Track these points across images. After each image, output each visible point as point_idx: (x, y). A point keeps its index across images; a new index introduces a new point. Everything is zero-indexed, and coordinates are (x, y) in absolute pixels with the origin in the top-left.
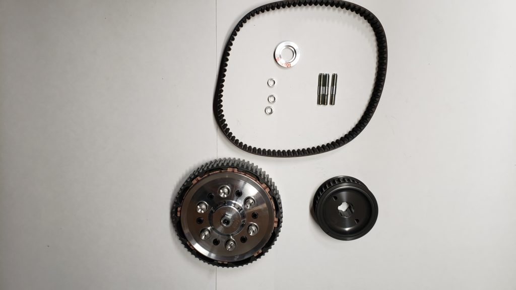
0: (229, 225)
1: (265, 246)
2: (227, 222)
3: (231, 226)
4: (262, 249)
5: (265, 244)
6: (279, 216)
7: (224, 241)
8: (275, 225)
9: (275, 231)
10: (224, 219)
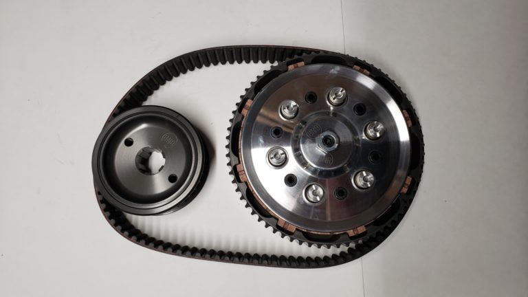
0: (326, 134)
1: (280, 74)
2: (327, 142)
3: (323, 131)
4: (287, 71)
5: (279, 76)
6: (236, 117)
7: (345, 107)
8: (249, 103)
9: (253, 93)
10: (331, 149)
